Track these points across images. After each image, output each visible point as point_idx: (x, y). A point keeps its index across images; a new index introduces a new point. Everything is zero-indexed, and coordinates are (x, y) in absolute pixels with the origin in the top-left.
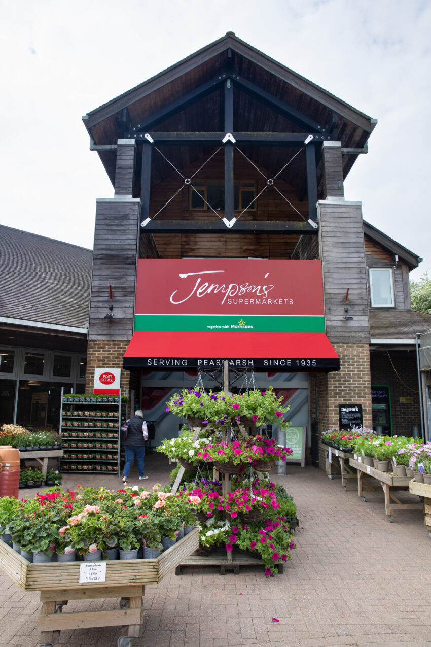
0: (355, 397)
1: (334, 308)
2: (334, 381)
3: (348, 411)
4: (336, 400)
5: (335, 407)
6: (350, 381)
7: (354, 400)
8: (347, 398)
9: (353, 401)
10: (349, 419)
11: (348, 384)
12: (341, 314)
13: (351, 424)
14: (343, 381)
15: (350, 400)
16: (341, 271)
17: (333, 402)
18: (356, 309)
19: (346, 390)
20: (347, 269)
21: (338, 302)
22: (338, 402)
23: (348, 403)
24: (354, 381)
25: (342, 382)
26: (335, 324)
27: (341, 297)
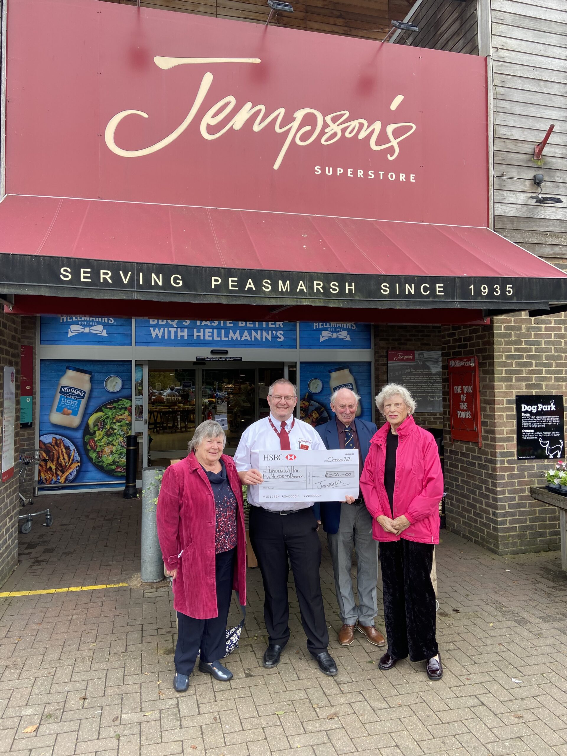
0: (549, 379)
1: (513, 173)
2: (507, 343)
3: (535, 411)
4: (510, 387)
5: (509, 402)
6: (539, 344)
7: (547, 385)
8: (533, 382)
9: (544, 390)
10: (537, 430)
11: (537, 350)
12: (526, 189)
13: (541, 441)
14: (526, 343)
15: (540, 386)
16: (529, 87)
17: (504, 390)
18: (557, 179)
19: (531, 364)
20: (542, 83)
21: (522, 160)
22: (514, 391)
23: (534, 392)
24: (547, 343)
25: (524, 346)
26: (511, 211)
27: (528, 148)
